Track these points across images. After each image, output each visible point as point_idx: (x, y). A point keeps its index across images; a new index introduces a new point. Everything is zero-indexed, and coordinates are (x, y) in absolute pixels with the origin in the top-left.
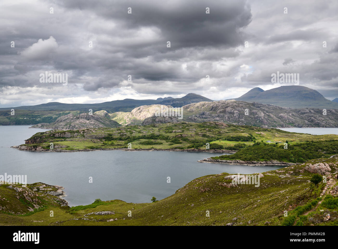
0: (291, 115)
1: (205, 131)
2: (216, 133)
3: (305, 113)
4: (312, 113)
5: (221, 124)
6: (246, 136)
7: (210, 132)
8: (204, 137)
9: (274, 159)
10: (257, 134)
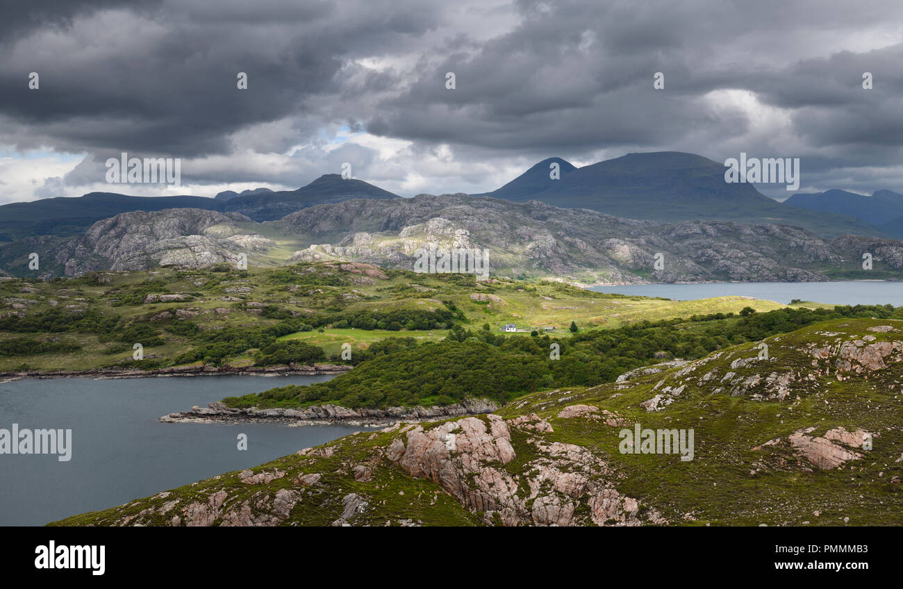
0: (643, 241)
1: (286, 294)
2: (326, 302)
3: (687, 237)
4: (709, 236)
5: (360, 269)
6: (432, 309)
7: (305, 299)
8: (269, 318)
9: (477, 396)
10: (475, 302)
